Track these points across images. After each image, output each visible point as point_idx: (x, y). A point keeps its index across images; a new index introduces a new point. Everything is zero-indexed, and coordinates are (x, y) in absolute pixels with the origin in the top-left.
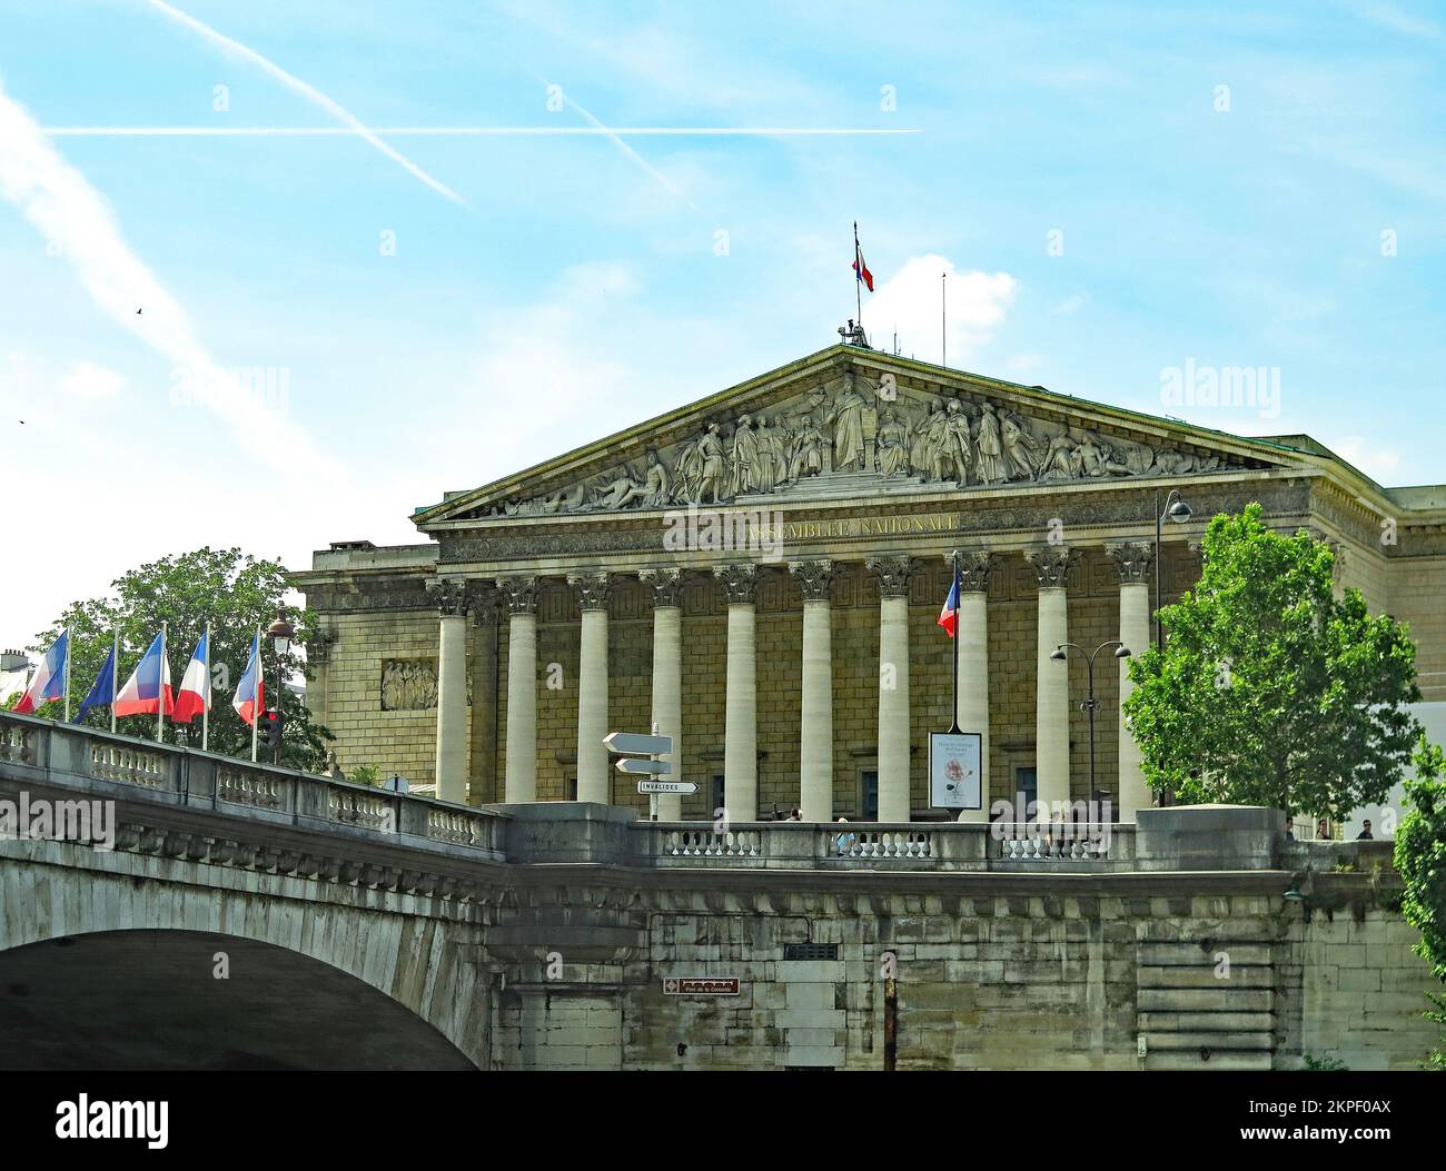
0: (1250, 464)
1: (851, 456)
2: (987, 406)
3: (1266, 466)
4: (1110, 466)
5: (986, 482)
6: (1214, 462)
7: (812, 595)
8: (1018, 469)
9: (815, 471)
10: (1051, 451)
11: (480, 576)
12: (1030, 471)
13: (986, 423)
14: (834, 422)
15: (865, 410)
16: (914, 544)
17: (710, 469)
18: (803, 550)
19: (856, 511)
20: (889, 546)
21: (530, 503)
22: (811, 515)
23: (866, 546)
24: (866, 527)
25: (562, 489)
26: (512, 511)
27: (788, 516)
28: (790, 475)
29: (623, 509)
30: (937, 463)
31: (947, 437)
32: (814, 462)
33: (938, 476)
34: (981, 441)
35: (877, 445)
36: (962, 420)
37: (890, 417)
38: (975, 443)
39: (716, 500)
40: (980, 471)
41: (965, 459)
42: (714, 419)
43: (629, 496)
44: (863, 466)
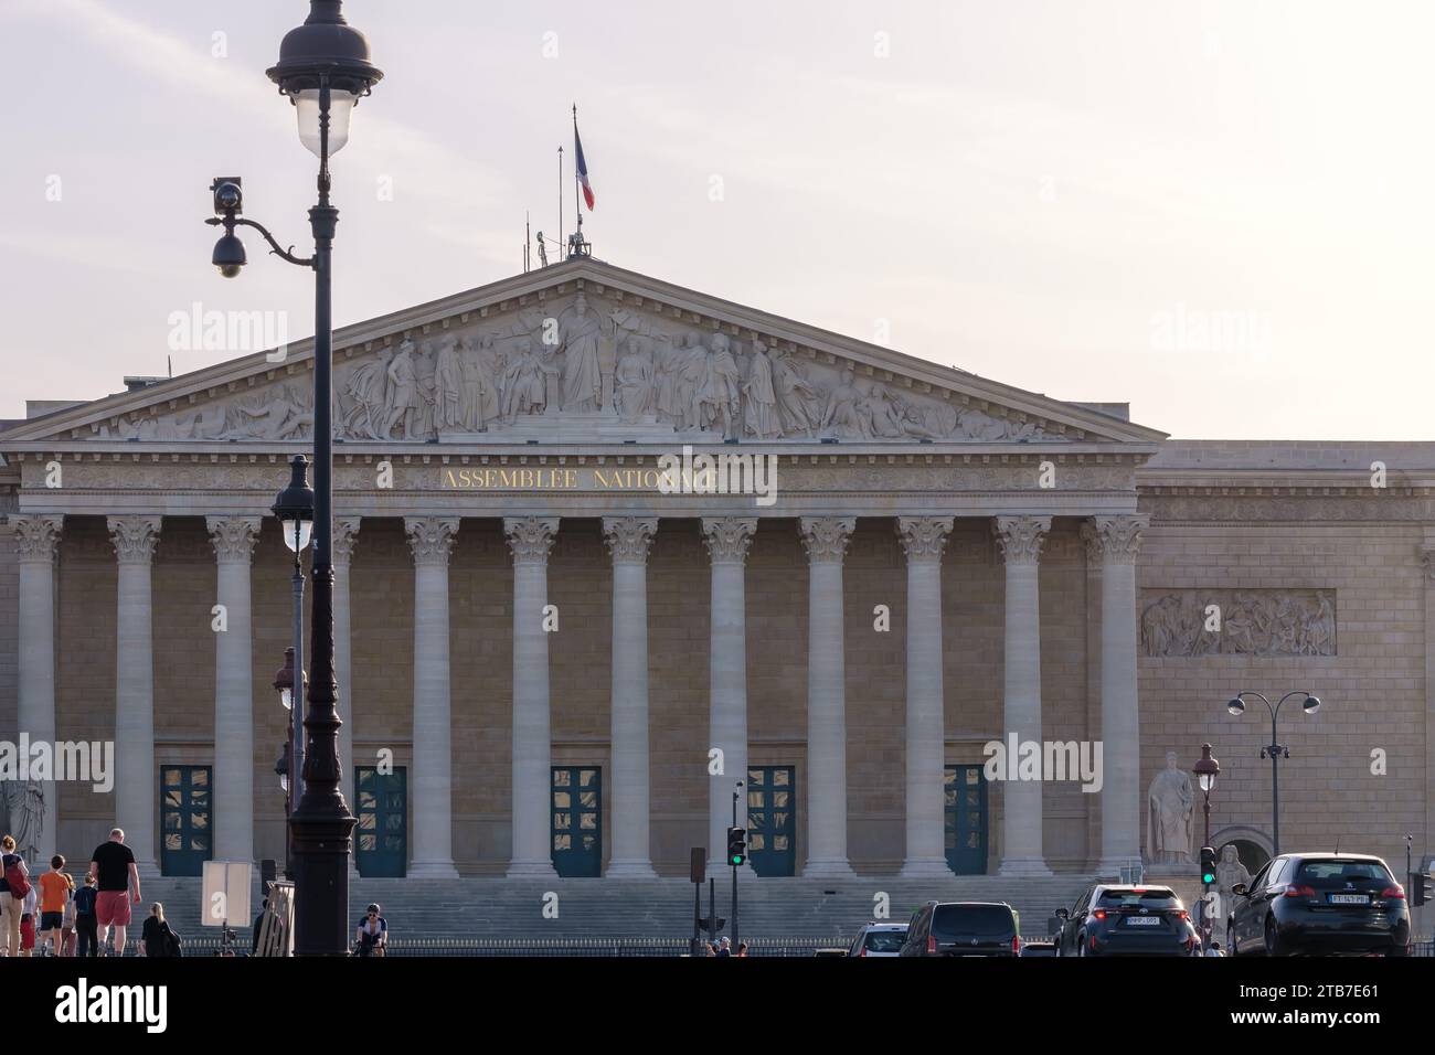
0: (1072, 432)
1: (586, 393)
2: (759, 345)
3: (1091, 437)
5: (759, 434)
6: (1030, 430)
7: (531, 556)
9: (539, 407)
10: (833, 404)
11: (81, 512)
12: (807, 425)
13: (760, 365)
14: (562, 351)
15: (602, 338)
17: (401, 402)
18: (520, 502)
19: (591, 460)
20: (631, 503)
21: (153, 423)
22: (533, 461)
23: (601, 502)
24: (601, 479)
25: (197, 408)
26: (127, 431)
27: (504, 461)
28: (505, 410)
29: (286, 440)
30: (697, 408)
31: (710, 378)
32: (538, 397)
33: (697, 424)
34: (754, 387)
35: (616, 382)
36: (729, 360)
37: (633, 348)
38: (745, 388)
39: (408, 435)
40: (752, 422)
41: (735, 407)
42: (407, 335)
43: (292, 424)
44: (599, 407)
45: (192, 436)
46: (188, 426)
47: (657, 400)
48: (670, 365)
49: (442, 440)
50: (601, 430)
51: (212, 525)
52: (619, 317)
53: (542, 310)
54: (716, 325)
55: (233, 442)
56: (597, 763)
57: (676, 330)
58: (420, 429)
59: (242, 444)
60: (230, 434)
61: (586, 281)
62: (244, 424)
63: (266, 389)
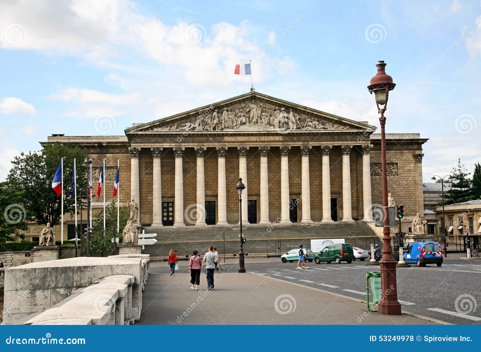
0: (357, 128)
1: (255, 120)
2: (291, 110)
3: (361, 128)
4: (322, 126)
5: (292, 129)
6: (348, 127)
7: (243, 155)
8: (299, 126)
9: (245, 123)
10: (306, 122)
11: (145, 147)
12: (301, 127)
13: (291, 113)
14: (249, 111)
15: (258, 109)
16: (271, 143)
17: (215, 121)
18: (241, 144)
19: (256, 134)
20: (264, 143)
21: (161, 128)
22: (244, 135)
23: (258, 143)
24: (258, 138)
25: (170, 124)
26: (156, 130)
27: (238, 135)
28: (237, 124)
30: (278, 123)
31: (281, 117)
32: (244, 121)
33: (278, 127)
34: (290, 119)
35: (261, 118)
36: (285, 113)
37: (264, 111)
38: (288, 119)
39: (217, 129)
40: (289, 126)
41: (286, 123)
42: (216, 108)
44: (257, 123)
45: (170, 130)
46: (169, 128)
51: (174, 149)
52: (261, 104)
53: (245, 103)
55: (178, 131)
61: (254, 96)
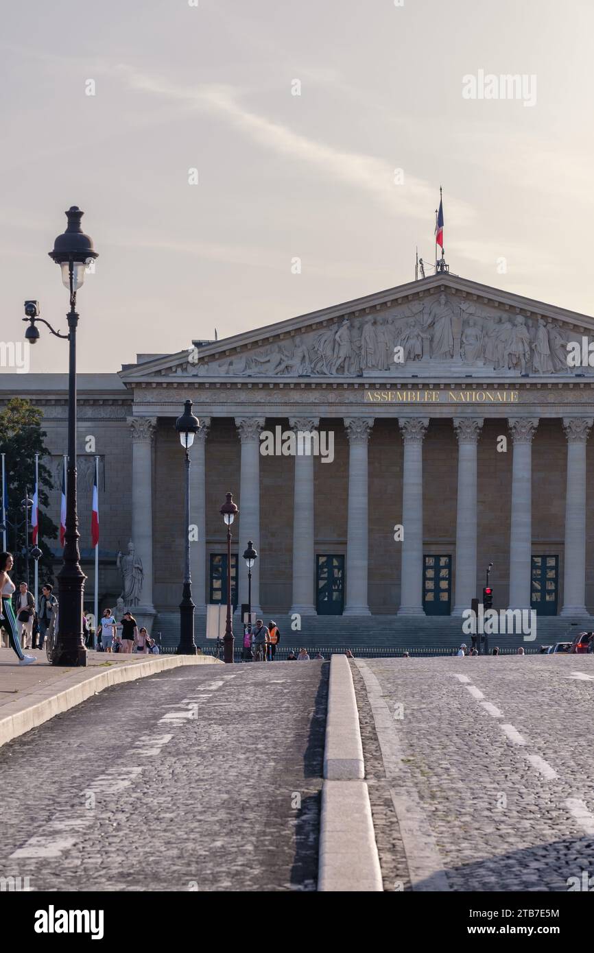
1: (445, 349)
2: (542, 322)
5: (541, 372)
7: (413, 440)
8: (561, 365)
9: (419, 357)
11: (162, 415)
13: (543, 333)
14: (432, 324)
15: (454, 318)
16: (487, 410)
17: (343, 353)
18: (407, 409)
19: (447, 386)
20: (469, 410)
21: (206, 366)
22: (415, 387)
23: (452, 409)
24: (453, 396)
25: (231, 358)
26: (193, 372)
27: (399, 386)
29: (279, 375)
30: (506, 357)
31: (514, 340)
32: (418, 351)
33: (506, 366)
34: (538, 345)
35: (462, 342)
36: (525, 330)
37: (471, 323)
38: (533, 346)
39: (346, 372)
40: (537, 365)
41: (527, 356)
42: (346, 317)
43: (282, 366)
44: (452, 356)
45: (227, 373)
46: (225, 368)
47: (484, 353)
48: (492, 333)
49: (365, 375)
50: (453, 369)
51: (238, 422)
52: (464, 306)
53: (421, 303)
54: (518, 310)
55: (250, 376)
56: (450, 553)
57: (496, 314)
58: (352, 370)
59: (254, 377)
60: (248, 372)
61: (446, 287)
62: (256, 366)
63: (268, 347)
